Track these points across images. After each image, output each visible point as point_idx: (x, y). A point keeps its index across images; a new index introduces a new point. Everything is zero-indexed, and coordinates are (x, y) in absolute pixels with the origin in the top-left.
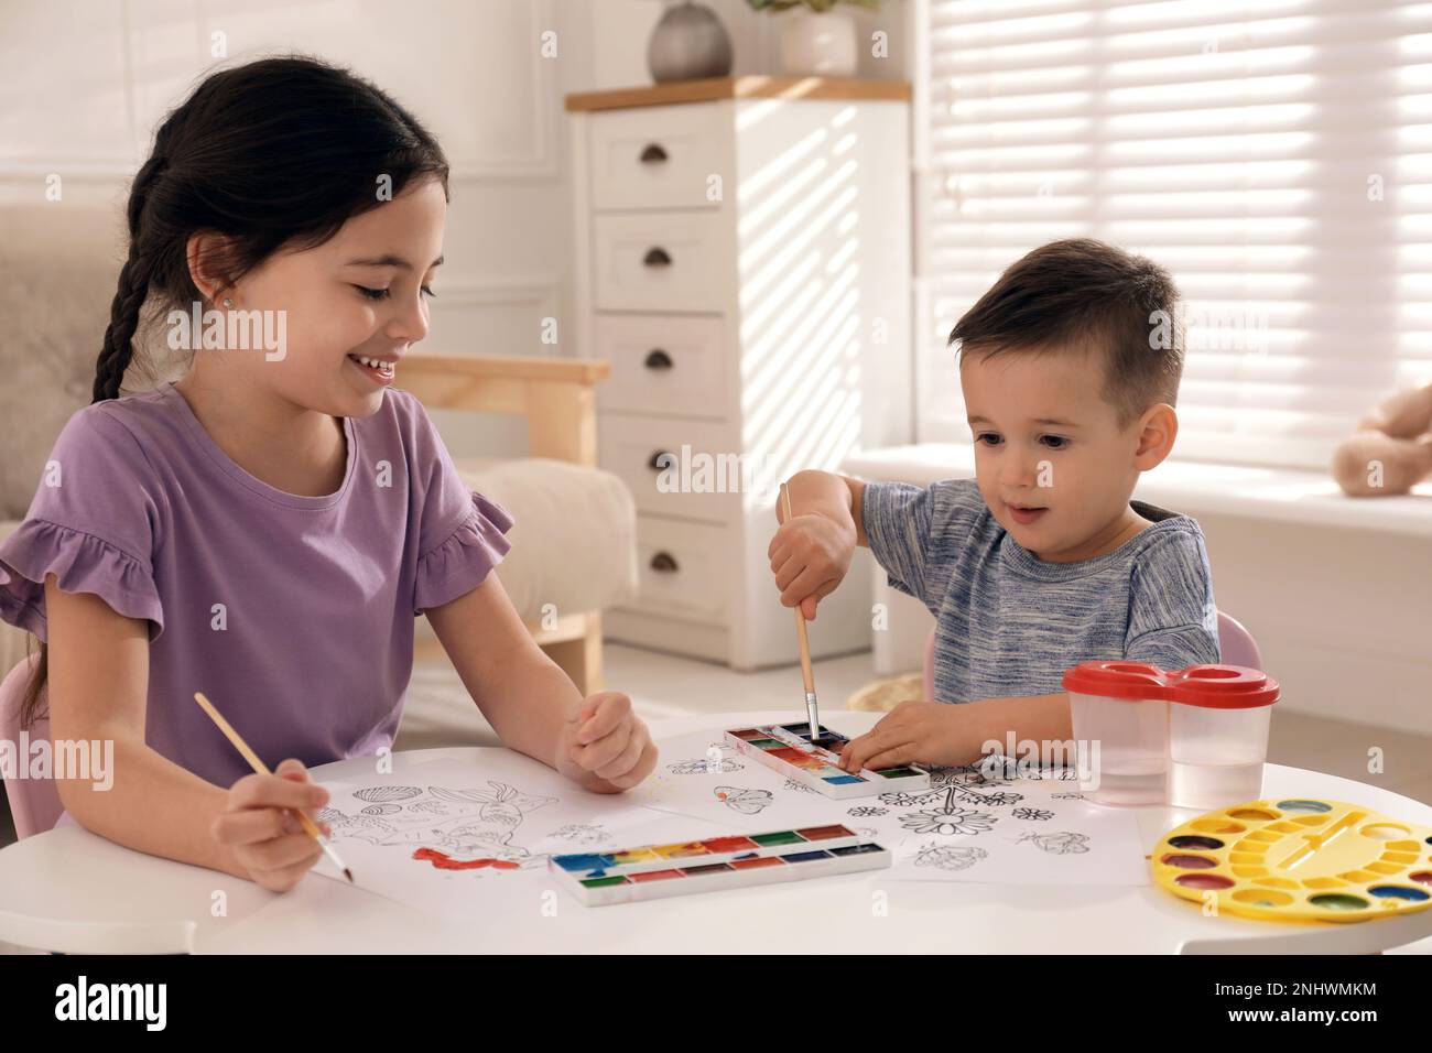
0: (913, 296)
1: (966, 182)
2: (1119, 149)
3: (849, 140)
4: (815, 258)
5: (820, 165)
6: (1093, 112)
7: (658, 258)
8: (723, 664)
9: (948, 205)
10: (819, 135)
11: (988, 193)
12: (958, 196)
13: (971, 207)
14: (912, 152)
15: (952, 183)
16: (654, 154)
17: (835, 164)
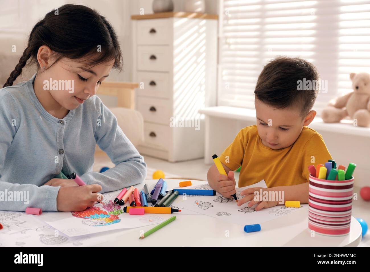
0: (217, 69)
1: (231, 41)
2: (268, 33)
3: (204, 29)
4: (195, 58)
5: (196, 35)
6: (262, 24)
7: (153, 57)
8: (166, 160)
9: (226, 46)
10: (196, 27)
11: (236, 43)
12: (229, 44)
13: (232, 47)
14: (218, 32)
15: (228, 41)
16: (153, 31)
17: (200, 34)
